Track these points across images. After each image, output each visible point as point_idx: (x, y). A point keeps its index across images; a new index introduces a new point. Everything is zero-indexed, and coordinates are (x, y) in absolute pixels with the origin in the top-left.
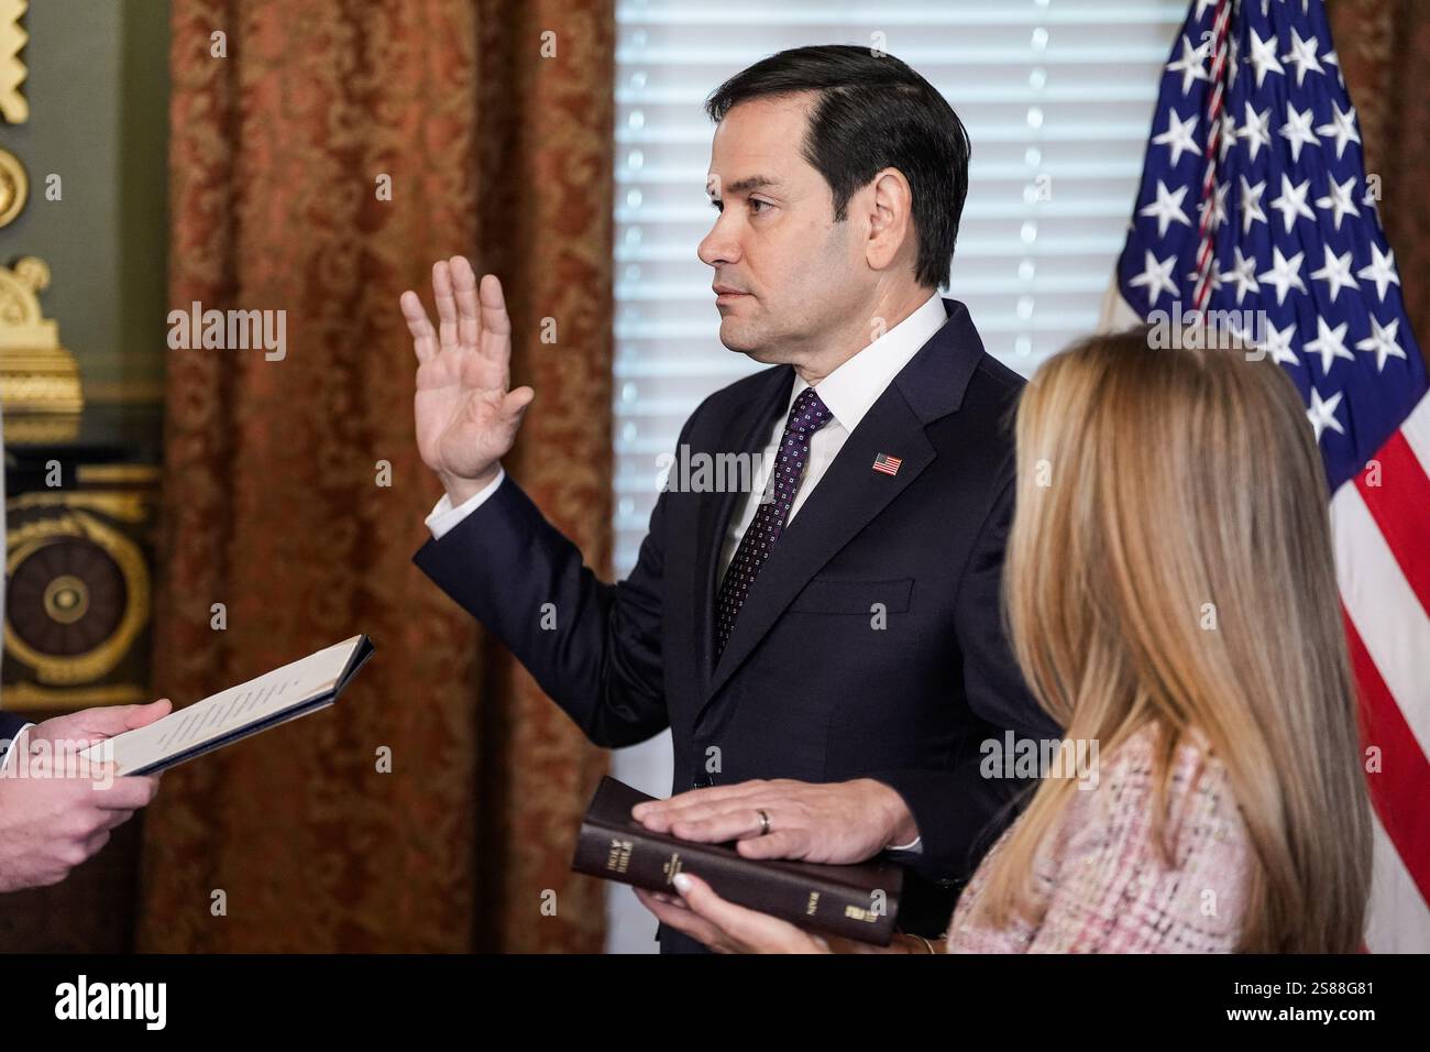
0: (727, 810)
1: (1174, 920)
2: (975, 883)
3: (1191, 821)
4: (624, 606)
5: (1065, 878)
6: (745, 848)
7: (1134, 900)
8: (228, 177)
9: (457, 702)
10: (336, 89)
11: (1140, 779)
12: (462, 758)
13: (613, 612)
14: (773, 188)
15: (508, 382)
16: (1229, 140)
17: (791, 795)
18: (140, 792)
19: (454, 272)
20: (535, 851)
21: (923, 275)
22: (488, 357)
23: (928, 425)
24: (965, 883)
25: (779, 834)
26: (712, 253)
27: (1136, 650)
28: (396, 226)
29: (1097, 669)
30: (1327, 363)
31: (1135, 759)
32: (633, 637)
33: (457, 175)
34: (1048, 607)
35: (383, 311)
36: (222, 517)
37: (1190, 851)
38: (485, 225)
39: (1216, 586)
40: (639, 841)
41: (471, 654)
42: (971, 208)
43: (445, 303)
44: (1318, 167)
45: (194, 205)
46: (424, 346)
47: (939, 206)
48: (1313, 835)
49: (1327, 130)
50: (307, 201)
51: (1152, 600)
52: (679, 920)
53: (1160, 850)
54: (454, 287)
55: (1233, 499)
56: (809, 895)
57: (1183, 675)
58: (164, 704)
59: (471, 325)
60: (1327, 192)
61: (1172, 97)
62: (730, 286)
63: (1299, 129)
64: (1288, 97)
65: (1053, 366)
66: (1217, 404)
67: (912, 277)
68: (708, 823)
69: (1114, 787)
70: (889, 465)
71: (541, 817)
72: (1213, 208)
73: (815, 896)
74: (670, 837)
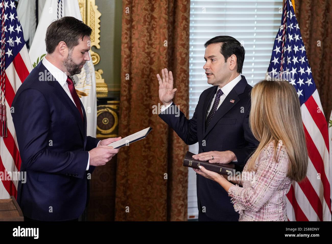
0: (207, 156)
1: (277, 170)
2: (246, 166)
3: (280, 155)
4: (191, 123)
5: (260, 164)
6: (210, 162)
7: (271, 168)
8: (130, 57)
9: (165, 137)
10: (146, 43)
11: (272, 149)
12: (166, 146)
13: (189, 124)
14: (215, 57)
15: (173, 88)
16: (285, 50)
17: (217, 153)
18: (116, 151)
19: (165, 71)
20: (177, 160)
21: (238, 71)
22: (170, 84)
23: (239, 95)
24: (244, 166)
25: (215, 159)
26: (206, 68)
27: (271, 129)
28: (155, 64)
29: (265, 133)
30: (300, 85)
31: (271, 146)
32: (192, 128)
33: (165, 56)
34: (256, 123)
35: (153, 77)
36: (129, 109)
37: (280, 160)
38: (169, 63)
39: (283, 119)
40: (193, 161)
41: (167, 130)
42: (245, 61)
43: (163, 76)
44: (299, 55)
45: (125, 61)
46: (160, 82)
47: (241, 61)
48: (299, 157)
49: (300, 49)
50: (142, 60)
51: (273, 122)
52: (200, 173)
53: (275, 160)
54: (165, 73)
55: (285, 105)
56: (220, 169)
57: (278, 133)
58: (120, 138)
59: (167, 79)
60: (300, 59)
61: (276, 44)
62: (208, 73)
63: (296, 49)
64: (294, 44)
65: (257, 85)
66: (282, 91)
67: (236, 71)
68: (204, 158)
69: (268, 150)
70: (233, 101)
71: (178, 154)
72: (283, 61)
73: (221, 169)
74: (198, 160)
